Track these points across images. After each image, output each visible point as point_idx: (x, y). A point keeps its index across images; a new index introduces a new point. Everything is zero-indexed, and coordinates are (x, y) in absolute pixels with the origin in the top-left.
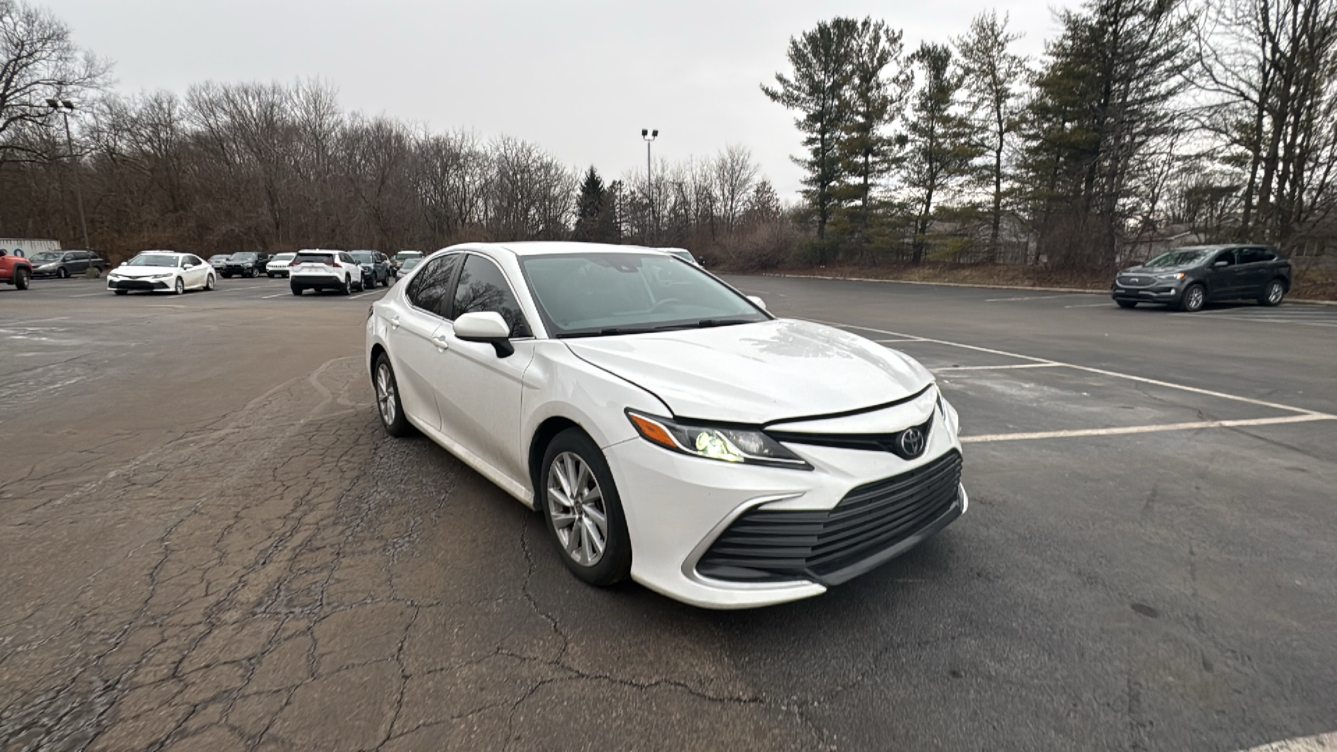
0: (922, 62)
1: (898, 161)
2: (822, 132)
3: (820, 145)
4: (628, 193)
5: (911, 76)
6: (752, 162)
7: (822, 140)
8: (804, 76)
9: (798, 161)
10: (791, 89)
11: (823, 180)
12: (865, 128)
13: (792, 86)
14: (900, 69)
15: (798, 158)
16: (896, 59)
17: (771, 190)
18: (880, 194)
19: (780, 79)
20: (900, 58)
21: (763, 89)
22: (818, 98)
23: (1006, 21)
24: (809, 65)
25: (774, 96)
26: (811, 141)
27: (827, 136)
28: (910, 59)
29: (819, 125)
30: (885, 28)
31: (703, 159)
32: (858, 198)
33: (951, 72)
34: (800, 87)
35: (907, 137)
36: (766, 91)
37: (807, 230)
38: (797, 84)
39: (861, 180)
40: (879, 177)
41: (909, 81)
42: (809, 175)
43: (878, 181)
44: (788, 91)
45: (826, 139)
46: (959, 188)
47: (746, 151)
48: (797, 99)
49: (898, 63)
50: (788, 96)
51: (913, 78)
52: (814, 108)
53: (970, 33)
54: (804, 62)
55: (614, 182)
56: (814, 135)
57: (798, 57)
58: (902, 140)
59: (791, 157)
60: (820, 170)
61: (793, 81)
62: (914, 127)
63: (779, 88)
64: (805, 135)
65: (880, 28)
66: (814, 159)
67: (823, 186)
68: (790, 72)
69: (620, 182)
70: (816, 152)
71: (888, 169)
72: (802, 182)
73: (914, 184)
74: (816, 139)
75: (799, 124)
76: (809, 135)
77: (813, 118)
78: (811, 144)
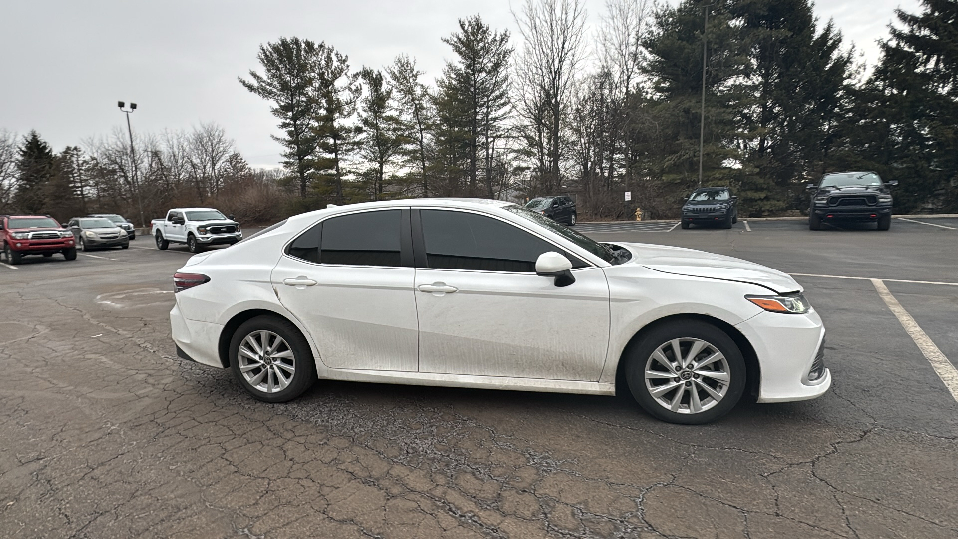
0: (365, 79)
1: (359, 144)
2: (294, 119)
3: (293, 129)
4: (87, 158)
5: (359, 88)
6: (226, 137)
7: (295, 125)
8: (274, 76)
9: (278, 139)
10: (264, 85)
11: (301, 154)
12: (329, 119)
13: (264, 82)
14: (349, 82)
15: (279, 137)
16: (346, 74)
17: (243, 161)
18: (348, 166)
19: (254, 75)
20: (349, 74)
21: (241, 81)
22: (288, 93)
23: (415, 63)
24: (278, 69)
25: (251, 88)
26: (285, 125)
27: (298, 122)
28: (356, 76)
29: (290, 114)
30: (335, 52)
31: (178, 132)
32: (332, 168)
33: (384, 88)
34: (272, 84)
35: (362, 128)
36: (244, 83)
37: (291, 191)
38: (269, 81)
39: (333, 156)
40: (346, 154)
41: (358, 91)
42: (288, 150)
43: (346, 157)
44: (262, 85)
45: (298, 125)
46: (402, 163)
47: (220, 129)
48: (271, 93)
49: (348, 77)
50: (262, 89)
51: (361, 89)
52: (284, 100)
53: (394, 66)
54: (273, 66)
55: (68, 148)
56: (288, 121)
57: (269, 62)
58: (359, 130)
59: (273, 136)
60: (296, 147)
61: (265, 78)
62: (366, 122)
63: (255, 83)
64: (281, 121)
65: (331, 52)
66: (290, 139)
67: (300, 159)
68: (262, 72)
69: (76, 148)
70: (290, 133)
71: (353, 149)
72: (282, 155)
73: (371, 160)
74: (289, 124)
75: (275, 111)
76: (283, 120)
77: (286, 108)
78: (286, 127)
